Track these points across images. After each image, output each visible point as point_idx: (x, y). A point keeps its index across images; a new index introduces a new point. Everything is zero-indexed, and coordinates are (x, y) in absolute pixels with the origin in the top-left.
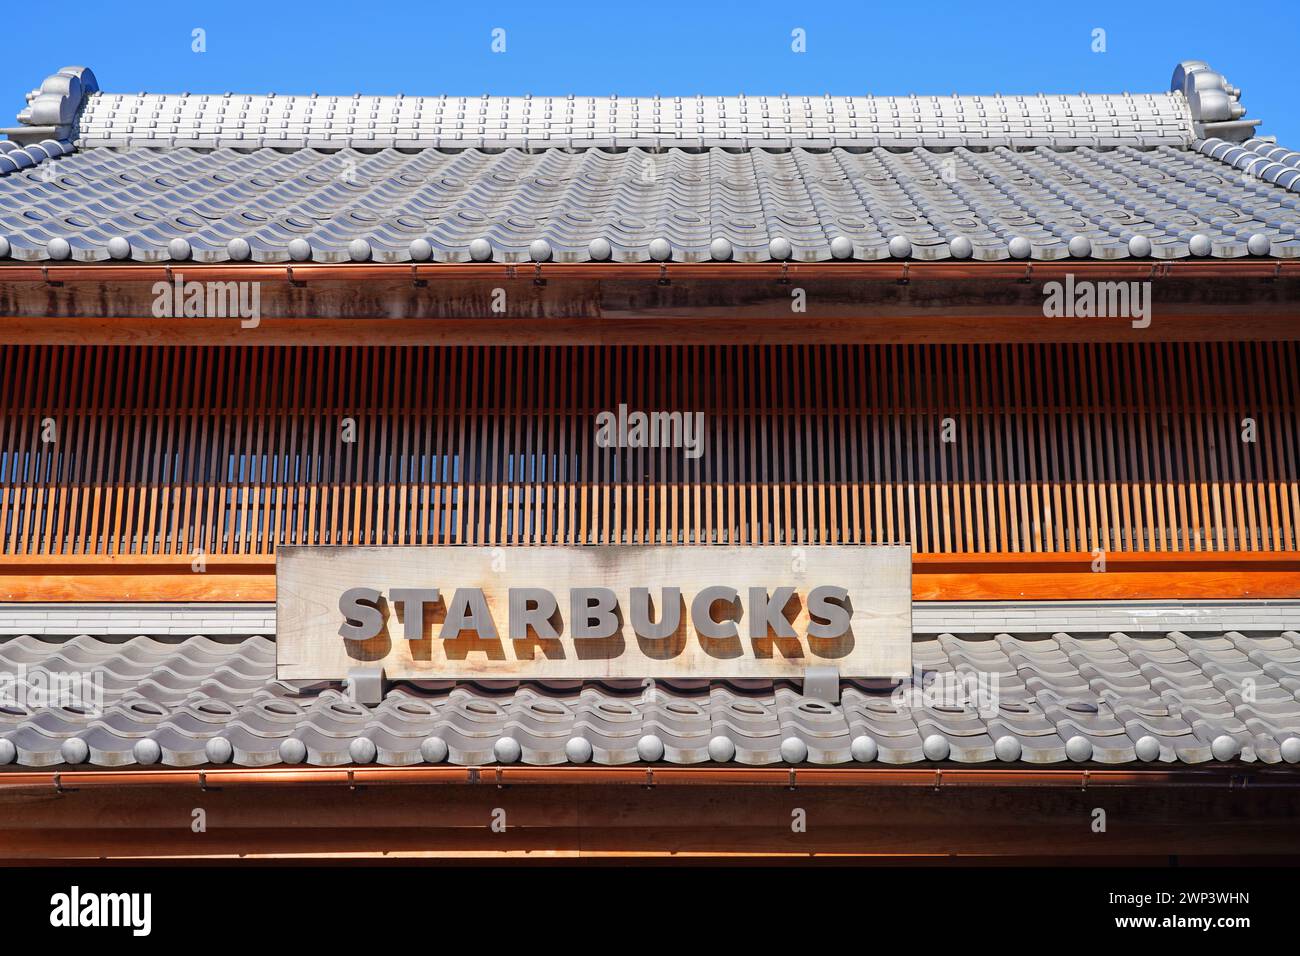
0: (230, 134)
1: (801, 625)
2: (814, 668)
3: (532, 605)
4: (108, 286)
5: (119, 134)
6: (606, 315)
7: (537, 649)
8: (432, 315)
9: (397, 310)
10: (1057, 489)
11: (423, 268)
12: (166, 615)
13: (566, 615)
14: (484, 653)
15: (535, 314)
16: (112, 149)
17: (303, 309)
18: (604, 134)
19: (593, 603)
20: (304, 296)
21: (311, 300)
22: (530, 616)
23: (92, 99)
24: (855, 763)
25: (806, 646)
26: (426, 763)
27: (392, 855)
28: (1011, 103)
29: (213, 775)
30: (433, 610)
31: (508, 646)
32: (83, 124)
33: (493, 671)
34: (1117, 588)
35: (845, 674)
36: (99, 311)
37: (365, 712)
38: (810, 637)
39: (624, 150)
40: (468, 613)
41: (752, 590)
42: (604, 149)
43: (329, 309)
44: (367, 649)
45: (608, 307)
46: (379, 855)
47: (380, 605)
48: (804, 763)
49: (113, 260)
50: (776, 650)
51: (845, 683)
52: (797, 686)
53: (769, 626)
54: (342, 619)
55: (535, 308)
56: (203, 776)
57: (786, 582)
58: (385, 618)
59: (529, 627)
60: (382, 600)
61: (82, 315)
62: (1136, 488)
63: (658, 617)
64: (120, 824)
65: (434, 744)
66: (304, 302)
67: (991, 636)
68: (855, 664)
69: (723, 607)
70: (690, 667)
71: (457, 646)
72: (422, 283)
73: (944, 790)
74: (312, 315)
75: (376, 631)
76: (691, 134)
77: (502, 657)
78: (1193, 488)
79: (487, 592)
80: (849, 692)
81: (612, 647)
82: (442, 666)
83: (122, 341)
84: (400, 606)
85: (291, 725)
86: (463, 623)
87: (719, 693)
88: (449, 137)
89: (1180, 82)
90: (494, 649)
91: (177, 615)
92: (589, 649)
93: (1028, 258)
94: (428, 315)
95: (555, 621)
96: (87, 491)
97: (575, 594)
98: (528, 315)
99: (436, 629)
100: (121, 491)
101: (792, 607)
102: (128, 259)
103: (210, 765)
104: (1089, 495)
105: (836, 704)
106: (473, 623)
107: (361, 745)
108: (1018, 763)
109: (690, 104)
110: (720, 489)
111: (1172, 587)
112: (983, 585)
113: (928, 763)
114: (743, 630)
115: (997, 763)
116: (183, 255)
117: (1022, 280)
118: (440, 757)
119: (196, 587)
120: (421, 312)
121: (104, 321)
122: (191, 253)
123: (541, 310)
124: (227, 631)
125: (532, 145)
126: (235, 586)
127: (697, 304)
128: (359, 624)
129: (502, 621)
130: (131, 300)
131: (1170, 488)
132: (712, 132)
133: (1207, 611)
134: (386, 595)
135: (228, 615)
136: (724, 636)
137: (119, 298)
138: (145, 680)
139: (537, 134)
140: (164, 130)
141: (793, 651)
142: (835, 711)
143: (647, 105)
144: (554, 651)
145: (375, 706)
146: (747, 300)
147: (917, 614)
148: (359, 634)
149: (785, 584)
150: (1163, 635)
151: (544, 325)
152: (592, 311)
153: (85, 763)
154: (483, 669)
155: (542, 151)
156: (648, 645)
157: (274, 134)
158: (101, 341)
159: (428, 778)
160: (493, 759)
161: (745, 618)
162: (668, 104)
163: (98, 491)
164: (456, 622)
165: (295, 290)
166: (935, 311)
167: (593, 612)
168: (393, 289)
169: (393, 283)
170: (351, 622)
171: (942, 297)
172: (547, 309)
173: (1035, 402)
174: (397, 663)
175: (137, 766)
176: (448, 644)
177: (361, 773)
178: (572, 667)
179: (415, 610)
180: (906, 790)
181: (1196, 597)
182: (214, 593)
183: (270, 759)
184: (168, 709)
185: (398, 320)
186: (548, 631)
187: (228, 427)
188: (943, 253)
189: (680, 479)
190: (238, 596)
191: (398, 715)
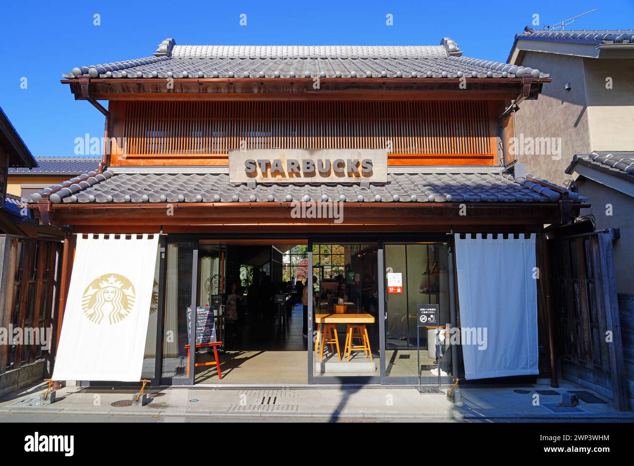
0: (209, 55)
1: (360, 169)
2: (363, 180)
3: (293, 164)
4: (183, 84)
5: (182, 55)
6: (309, 92)
7: (294, 175)
8: (265, 92)
9: (256, 91)
10: (419, 138)
11: (263, 79)
12: (200, 169)
13: (301, 167)
14: (281, 176)
15: (291, 92)
16: (180, 59)
17: (232, 91)
18: (301, 54)
19: (308, 163)
20: (232, 87)
21: (234, 88)
22: (292, 167)
23: (174, 47)
24: (376, 201)
25: (361, 174)
26: (269, 201)
27: (260, 224)
28: (401, 48)
29: (216, 204)
30: (268, 165)
31: (287, 174)
32: (173, 52)
33: (284, 181)
34: (433, 163)
35: (371, 181)
36: (181, 91)
37: (252, 190)
38: (362, 172)
39: (306, 58)
40: (277, 166)
41: (348, 160)
42: (302, 58)
43: (239, 91)
44: (252, 175)
45: (309, 90)
46: (257, 224)
47: (255, 164)
48: (363, 201)
49: (184, 78)
50: (353, 175)
51: (371, 183)
52: (358, 184)
53: (352, 169)
54: (245, 167)
55: (291, 90)
56: (213, 205)
57: (356, 158)
58: (256, 167)
59: (292, 169)
60: (255, 162)
61: (176, 92)
62: (438, 138)
63: (324, 167)
64: (193, 217)
65: (271, 197)
66: (232, 89)
67: (403, 174)
68: (373, 179)
69: (341, 164)
70: (332, 179)
71: (274, 174)
72: (262, 83)
73: (398, 208)
74: (234, 92)
75: (254, 171)
76: (323, 55)
77: (285, 177)
78: (452, 138)
79: (281, 161)
80: (371, 186)
81: (313, 174)
82: (270, 179)
83: (186, 99)
84: (260, 164)
85: (234, 193)
86: (276, 168)
87: (339, 186)
88: (263, 55)
89: (443, 43)
90: (283, 175)
91: (203, 169)
92: (307, 175)
93: (416, 77)
94: (264, 92)
95: (299, 168)
96: (179, 139)
97: (304, 161)
98: (289, 92)
99: (269, 170)
100: (188, 139)
101: (358, 165)
102: (187, 77)
103: (215, 202)
104: (426, 140)
105: (369, 189)
106: (278, 168)
107: (252, 197)
108: (416, 202)
109: (322, 48)
110: (336, 138)
111: (447, 162)
112: (400, 162)
113: (394, 202)
114: (346, 170)
115: (411, 202)
116: (202, 76)
117: (415, 83)
118: (272, 200)
119: (207, 162)
120: (262, 91)
121: (182, 94)
122: (203, 76)
123: (292, 91)
124: (215, 173)
125: (284, 57)
126: (216, 162)
127: (332, 89)
128: (249, 168)
129: (285, 168)
130: (189, 89)
131: (447, 138)
132: (328, 54)
133: (455, 168)
134: (256, 161)
135: (215, 169)
136: (340, 171)
137: (186, 88)
138: (196, 183)
139: (284, 54)
140: (193, 54)
141: (358, 176)
142: (369, 190)
143: (311, 48)
144: (298, 175)
145: (254, 189)
146: (344, 88)
147: (389, 169)
148: (250, 171)
149: (356, 159)
150: (445, 174)
151: (293, 95)
152: (305, 91)
153: (184, 201)
154: (281, 180)
155: (286, 59)
156: (321, 174)
157: (220, 55)
158: (181, 99)
159: (270, 205)
160: (286, 201)
161: (346, 167)
162: (317, 48)
163: (182, 139)
164: (274, 168)
165: (230, 85)
166: (392, 92)
167: (308, 166)
168: (255, 85)
169: (255, 84)
170: (247, 168)
171: (394, 88)
172: (294, 90)
173: (414, 117)
174: (259, 178)
175: (197, 202)
176: (272, 173)
177: (253, 204)
178: (303, 179)
179: (263, 165)
180: (387, 208)
181: (453, 165)
182: (212, 164)
183: (230, 201)
184: (204, 190)
185: (256, 94)
186: (296, 170)
187: (213, 122)
188: (395, 76)
189: (326, 136)
190: (217, 164)
191: (260, 191)
